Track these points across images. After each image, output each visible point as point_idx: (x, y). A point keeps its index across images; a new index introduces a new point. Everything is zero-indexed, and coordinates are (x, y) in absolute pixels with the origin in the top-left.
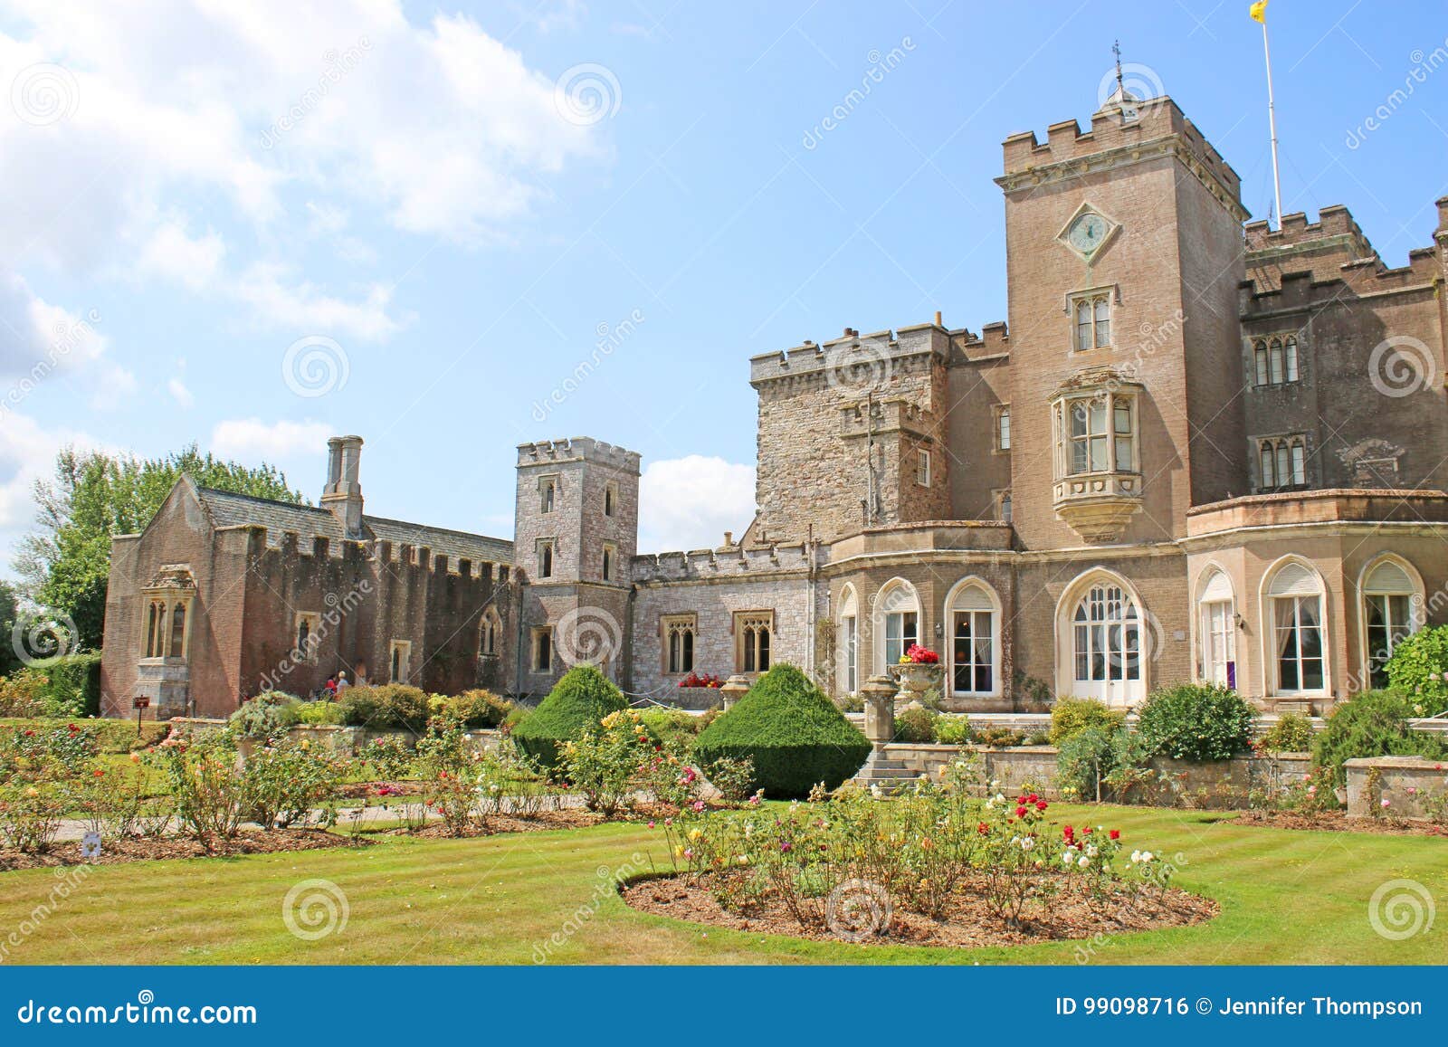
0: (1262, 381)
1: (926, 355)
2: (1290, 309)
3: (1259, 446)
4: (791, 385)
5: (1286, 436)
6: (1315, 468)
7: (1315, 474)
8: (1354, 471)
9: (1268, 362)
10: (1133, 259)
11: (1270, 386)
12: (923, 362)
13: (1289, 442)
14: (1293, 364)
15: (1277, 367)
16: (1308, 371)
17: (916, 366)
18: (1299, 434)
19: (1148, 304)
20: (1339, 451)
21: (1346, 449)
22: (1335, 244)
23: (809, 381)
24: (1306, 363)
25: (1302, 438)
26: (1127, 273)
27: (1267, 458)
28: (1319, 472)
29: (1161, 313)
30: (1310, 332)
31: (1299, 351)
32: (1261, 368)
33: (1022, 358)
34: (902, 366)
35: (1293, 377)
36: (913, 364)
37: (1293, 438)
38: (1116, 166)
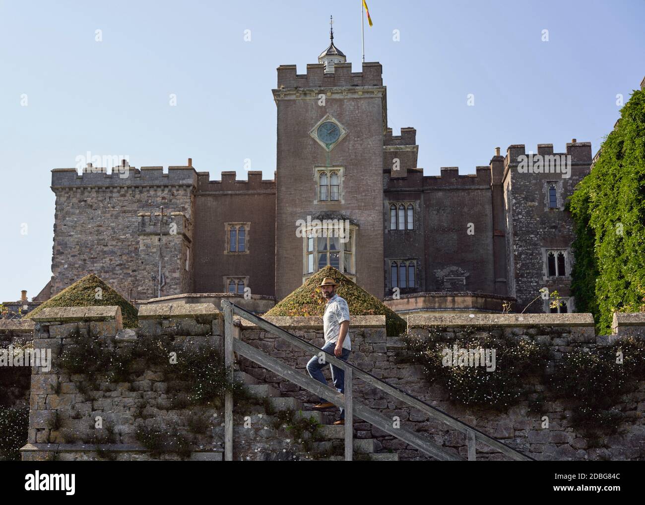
0: (393, 227)
1: (188, 186)
2: (411, 189)
3: (390, 264)
4: (83, 193)
5: (406, 260)
6: (422, 279)
7: (421, 283)
8: (443, 282)
9: (397, 216)
10: (355, 153)
11: (397, 230)
12: (185, 190)
13: (407, 263)
14: (410, 220)
15: (401, 220)
16: (420, 225)
17: (180, 192)
18: (414, 259)
19: (363, 179)
20: (435, 271)
21: (439, 270)
22: (409, 150)
23: (97, 192)
24: (419, 220)
25: (415, 262)
26: (351, 160)
27: (394, 270)
28: (424, 282)
29: (370, 186)
30: (422, 203)
31: (414, 213)
32: (393, 220)
33: (284, 200)
34: (170, 191)
35: (410, 227)
36: (178, 190)
37: (409, 262)
38: (348, 97)
